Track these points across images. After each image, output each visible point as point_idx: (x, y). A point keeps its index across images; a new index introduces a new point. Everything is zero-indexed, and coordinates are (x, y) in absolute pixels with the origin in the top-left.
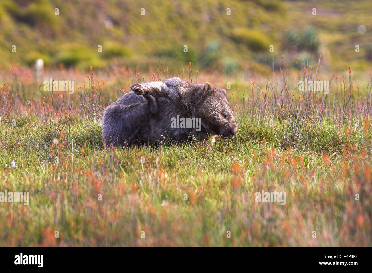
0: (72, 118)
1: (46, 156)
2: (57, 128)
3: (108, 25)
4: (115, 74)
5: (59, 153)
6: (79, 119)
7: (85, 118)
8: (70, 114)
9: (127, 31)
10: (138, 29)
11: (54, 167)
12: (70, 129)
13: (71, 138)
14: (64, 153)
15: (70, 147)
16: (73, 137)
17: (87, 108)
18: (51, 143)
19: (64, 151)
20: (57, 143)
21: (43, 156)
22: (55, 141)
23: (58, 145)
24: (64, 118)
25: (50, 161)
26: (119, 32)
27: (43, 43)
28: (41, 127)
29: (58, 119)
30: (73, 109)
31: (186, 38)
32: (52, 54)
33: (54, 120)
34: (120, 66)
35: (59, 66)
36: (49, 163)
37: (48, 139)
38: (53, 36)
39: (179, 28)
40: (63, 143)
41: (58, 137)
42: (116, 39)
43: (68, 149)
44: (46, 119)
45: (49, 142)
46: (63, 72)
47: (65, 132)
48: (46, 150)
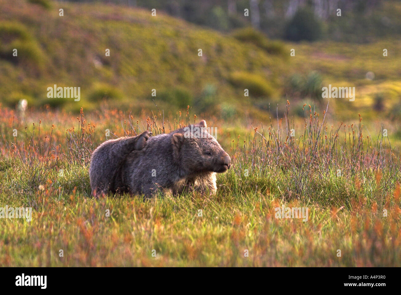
0: (59, 163)
1: (31, 203)
2: (43, 173)
3: (97, 64)
4: (105, 117)
5: (45, 200)
6: (66, 164)
7: (73, 163)
8: (57, 158)
9: (118, 72)
10: (129, 69)
11: (39, 216)
12: (57, 175)
13: (58, 184)
14: (50, 200)
15: (56, 194)
16: (60, 183)
17: (75, 152)
18: (37, 189)
19: (51, 198)
20: (44, 189)
21: (28, 203)
22: (41, 187)
23: (44, 191)
24: (50, 162)
25: (35, 209)
26: (109, 73)
27: (26, 82)
28: (26, 172)
29: (44, 164)
30: (60, 153)
31: (180, 80)
32: (36, 94)
33: (40, 165)
34: (110, 108)
35: (45, 107)
36: (34, 210)
37: (34, 184)
38: (38, 75)
39: (173, 69)
40: (49, 189)
41: (44, 183)
42: (106, 80)
43: (55, 196)
44: (31, 164)
45: (34, 189)
46: (49, 114)
47: (52, 177)
48: (31, 197)
